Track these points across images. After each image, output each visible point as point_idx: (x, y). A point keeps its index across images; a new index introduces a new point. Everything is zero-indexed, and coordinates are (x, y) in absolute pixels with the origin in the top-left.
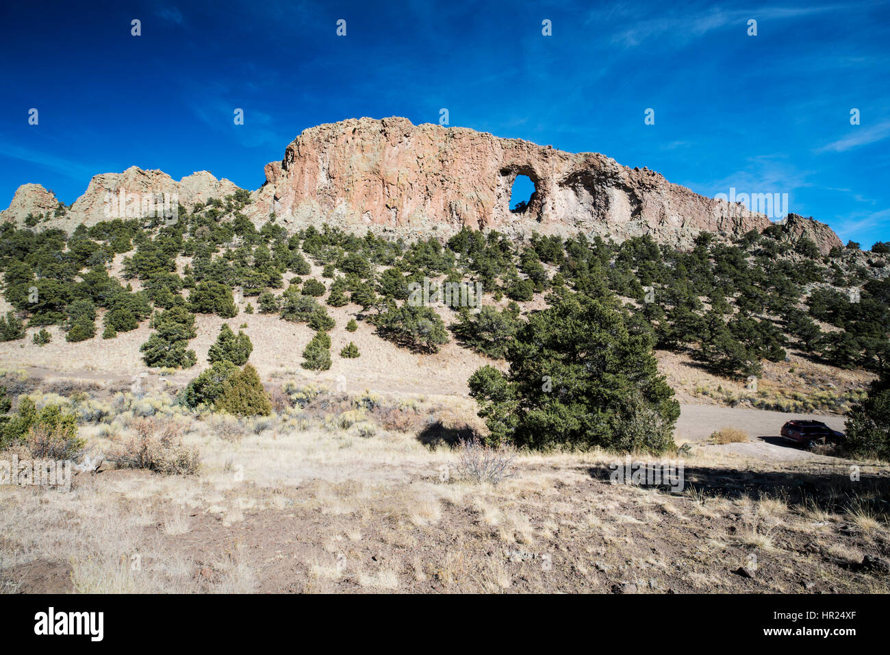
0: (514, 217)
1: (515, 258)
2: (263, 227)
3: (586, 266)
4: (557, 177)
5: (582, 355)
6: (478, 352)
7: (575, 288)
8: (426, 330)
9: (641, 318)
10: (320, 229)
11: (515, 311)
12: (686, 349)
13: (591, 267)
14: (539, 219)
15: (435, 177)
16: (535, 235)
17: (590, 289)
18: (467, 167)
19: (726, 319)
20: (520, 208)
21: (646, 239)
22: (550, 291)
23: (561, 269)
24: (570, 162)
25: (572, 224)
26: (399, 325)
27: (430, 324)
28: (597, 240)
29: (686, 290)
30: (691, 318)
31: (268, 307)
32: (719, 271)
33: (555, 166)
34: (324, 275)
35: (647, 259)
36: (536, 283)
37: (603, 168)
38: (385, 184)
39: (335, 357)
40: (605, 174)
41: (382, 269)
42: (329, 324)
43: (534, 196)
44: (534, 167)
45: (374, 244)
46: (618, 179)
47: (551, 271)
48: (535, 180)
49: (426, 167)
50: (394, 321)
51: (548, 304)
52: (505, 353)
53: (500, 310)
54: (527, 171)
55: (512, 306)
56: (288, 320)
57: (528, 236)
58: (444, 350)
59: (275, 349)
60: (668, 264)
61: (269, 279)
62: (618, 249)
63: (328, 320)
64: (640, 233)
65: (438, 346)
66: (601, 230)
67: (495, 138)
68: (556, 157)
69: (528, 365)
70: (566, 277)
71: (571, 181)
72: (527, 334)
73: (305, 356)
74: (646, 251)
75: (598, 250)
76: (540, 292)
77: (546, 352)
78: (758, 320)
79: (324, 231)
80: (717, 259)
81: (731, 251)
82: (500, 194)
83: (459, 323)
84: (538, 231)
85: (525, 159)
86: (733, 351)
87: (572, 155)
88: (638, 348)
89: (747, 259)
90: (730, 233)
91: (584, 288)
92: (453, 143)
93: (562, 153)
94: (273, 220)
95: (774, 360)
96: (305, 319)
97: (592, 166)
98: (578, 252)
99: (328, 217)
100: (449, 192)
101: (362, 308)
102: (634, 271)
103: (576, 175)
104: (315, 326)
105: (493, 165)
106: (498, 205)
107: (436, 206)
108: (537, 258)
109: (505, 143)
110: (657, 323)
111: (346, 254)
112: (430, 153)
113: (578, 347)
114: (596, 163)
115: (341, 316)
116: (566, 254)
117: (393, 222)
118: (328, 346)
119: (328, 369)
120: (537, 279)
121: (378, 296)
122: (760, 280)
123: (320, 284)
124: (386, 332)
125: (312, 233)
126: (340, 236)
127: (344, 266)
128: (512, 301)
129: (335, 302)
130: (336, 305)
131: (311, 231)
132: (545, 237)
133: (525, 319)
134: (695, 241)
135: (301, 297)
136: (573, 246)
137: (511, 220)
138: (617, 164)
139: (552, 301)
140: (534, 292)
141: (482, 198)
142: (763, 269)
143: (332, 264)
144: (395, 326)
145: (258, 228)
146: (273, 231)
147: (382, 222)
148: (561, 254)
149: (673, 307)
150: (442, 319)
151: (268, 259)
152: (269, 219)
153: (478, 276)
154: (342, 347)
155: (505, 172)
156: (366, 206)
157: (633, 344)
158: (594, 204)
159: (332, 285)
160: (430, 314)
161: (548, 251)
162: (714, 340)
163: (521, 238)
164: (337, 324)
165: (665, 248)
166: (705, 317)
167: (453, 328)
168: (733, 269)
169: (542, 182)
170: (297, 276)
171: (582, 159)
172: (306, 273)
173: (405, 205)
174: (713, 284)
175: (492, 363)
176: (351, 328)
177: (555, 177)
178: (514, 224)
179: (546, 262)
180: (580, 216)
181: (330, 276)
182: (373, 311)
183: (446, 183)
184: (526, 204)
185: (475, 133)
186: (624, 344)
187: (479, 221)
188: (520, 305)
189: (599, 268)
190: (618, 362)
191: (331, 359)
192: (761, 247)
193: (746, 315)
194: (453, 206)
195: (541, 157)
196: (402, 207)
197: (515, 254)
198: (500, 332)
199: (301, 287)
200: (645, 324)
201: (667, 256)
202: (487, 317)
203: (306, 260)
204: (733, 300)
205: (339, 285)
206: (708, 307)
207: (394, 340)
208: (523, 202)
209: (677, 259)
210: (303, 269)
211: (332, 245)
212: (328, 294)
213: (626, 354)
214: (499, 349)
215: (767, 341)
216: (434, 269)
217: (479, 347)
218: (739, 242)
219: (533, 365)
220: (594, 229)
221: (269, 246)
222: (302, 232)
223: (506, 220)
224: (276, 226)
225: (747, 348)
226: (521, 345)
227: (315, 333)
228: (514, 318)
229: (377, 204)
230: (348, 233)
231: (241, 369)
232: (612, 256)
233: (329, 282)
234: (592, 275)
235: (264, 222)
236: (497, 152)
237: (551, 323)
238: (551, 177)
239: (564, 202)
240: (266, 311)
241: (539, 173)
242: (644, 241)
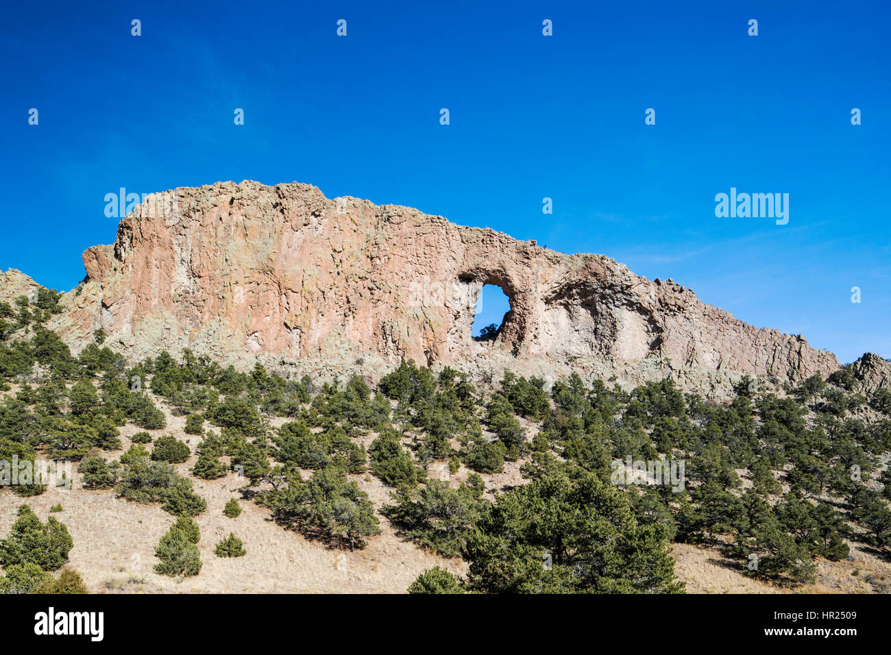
0: (478, 348)
1: (479, 409)
2: (84, 352)
3: (580, 423)
4: (543, 290)
5: (571, 552)
6: (424, 546)
7: (564, 455)
8: (345, 515)
9: (655, 499)
10: (178, 357)
11: (477, 487)
12: (715, 542)
13: (587, 425)
14: (515, 353)
15: (360, 282)
16: (509, 376)
17: (586, 457)
18: (410, 269)
19: (772, 500)
20: (490, 334)
21: (666, 386)
22: (528, 459)
23: (545, 427)
24: (562, 268)
25: (563, 360)
26: (307, 506)
27: (353, 507)
28: (598, 384)
29: (718, 459)
30: (724, 500)
31: (96, 479)
32: (765, 433)
33: (541, 272)
34: (188, 431)
35: (667, 414)
36: (509, 447)
37: (609, 278)
38: (283, 290)
39: (206, 555)
40: (611, 287)
41: (279, 422)
42: (197, 506)
43: (508, 317)
44: (509, 273)
45: (265, 384)
46: (630, 295)
47: (531, 430)
48: (510, 292)
49: (346, 265)
50: (299, 500)
51: (525, 477)
52: (461, 550)
53: (455, 486)
54: (498, 280)
55: (473, 480)
56: (130, 500)
57: (498, 378)
58: (373, 544)
59: (110, 544)
60: (695, 422)
61: (96, 435)
62: (625, 398)
63: (194, 499)
64: (658, 376)
65: (364, 539)
66: (604, 370)
67: (451, 225)
68: (542, 259)
69: (494, 565)
70: (552, 438)
71: (563, 295)
72: (494, 523)
73: (160, 554)
74: (666, 404)
75: (598, 400)
76: (514, 461)
77: (520, 547)
78: (815, 503)
79: (185, 362)
80: (763, 415)
81: (784, 405)
82: (459, 313)
83: (396, 505)
84: (513, 371)
85: (497, 260)
86: (778, 546)
87: (566, 257)
88: (650, 541)
89: (805, 417)
90: (783, 378)
91: (576, 456)
92: (388, 231)
93: (550, 253)
94: (100, 341)
95: (832, 558)
96: (157, 497)
97: (595, 275)
98: (570, 402)
99: (191, 340)
100: (382, 307)
101: (248, 482)
102: (649, 431)
103: (570, 287)
104: (173, 508)
105: (449, 266)
106: (454, 329)
107: (361, 328)
108: (510, 409)
109: (467, 234)
110: (678, 506)
111: (222, 398)
112: (352, 243)
113: (565, 541)
114: (600, 270)
115: (214, 493)
116: (553, 405)
117: (296, 351)
118: (195, 539)
119: (196, 574)
120: (510, 440)
121: (273, 464)
122: (820, 447)
123: (181, 445)
124: (284, 518)
125: (166, 363)
126: (212, 370)
127: (218, 416)
128: (473, 472)
129: (206, 472)
130: (207, 477)
131: (165, 360)
132: (522, 379)
133: (491, 498)
134: (735, 389)
135: (150, 463)
136: (563, 393)
137: (473, 351)
138: (630, 273)
139: (531, 474)
140: (506, 459)
141: (432, 317)
142: (825, 431)
143: (199, 413)
144: (300, 508)
145: (75, 353)
146: (100, 359)
147: (278, 350)
148: (546, 405)
149: (700, 484)
150: (370, 499)
151: (94, 403)
152: (92, 339)
153: (424, 435)
154: (217, 540)
155: (466, 278)
156: (253, 323)
157: (642, 537)
158: (595, 332)
159: (200, 446)
160: (352, 492)
161: (526, 400)
162: (754, 531)
163: (487, 379)
164: (210, 506)
165: (693, 398)
166: (743, 498)
167: (388, 512)
168: (785, 430)
169: (520, 297)
170: (143, 430)
171: (580, 263)
172: (160, 426)
173: (314, 325)
174: (757, 452)
175: (443, 564)
176: (232, 511)
177: (539, 289)
178: (477, 358)
179: (523, 417)
180: (574, 350)
181: (198, 432)
182: (264, 486)
183: (376, 292)
184: (497, 328)
185: (422, 217)
186: (630, 537)
187: (426, 352)
188: (485, 478)
189: (599, 426)
190: (621, 561)
191: (201, 558)
192: (824, 400)
193: (798, 496)
194: (388, 328)
195: (520, 257)
196: (309, 328)
197: (480, 403)
198: (454, 517)
199: (149, 448)
200: (662, 507)
201: (694, 411)
202: (437, 496)
203: (158, 406)
204: (783, 474)
205: (211, 445)
206: (748, 484)
207: (300, 530)
208: (492, 325)
209: (708, 415)
210: (152, 421)
211: (200, 383)
212: (194, 460)
213: (633, 550)
214: (453, 542)
215: (825, 532)
216: (357, 424)
217: (426, 540)
218: (795, 392)
219: (502, 567)
220: (594, 369)
221: (96, 383)
222: (149, 362)
223: (466, 353)
224: (106, 350)
225: (798, 541)
226: (486, 538)
227: (174, 519)
228: (476, 497)
229: (270, 322)
230: (224, 365)
231: (56, 576)
232: (618, 409)
233: (194, 441)
234: (589, 436)
235: (85, 344)
236: (454, 247)
237: (529, 506)
238: (534, 289)
239: (552, 327)
240: (90, 485)
241: (516, 283)
242: (663, 389)
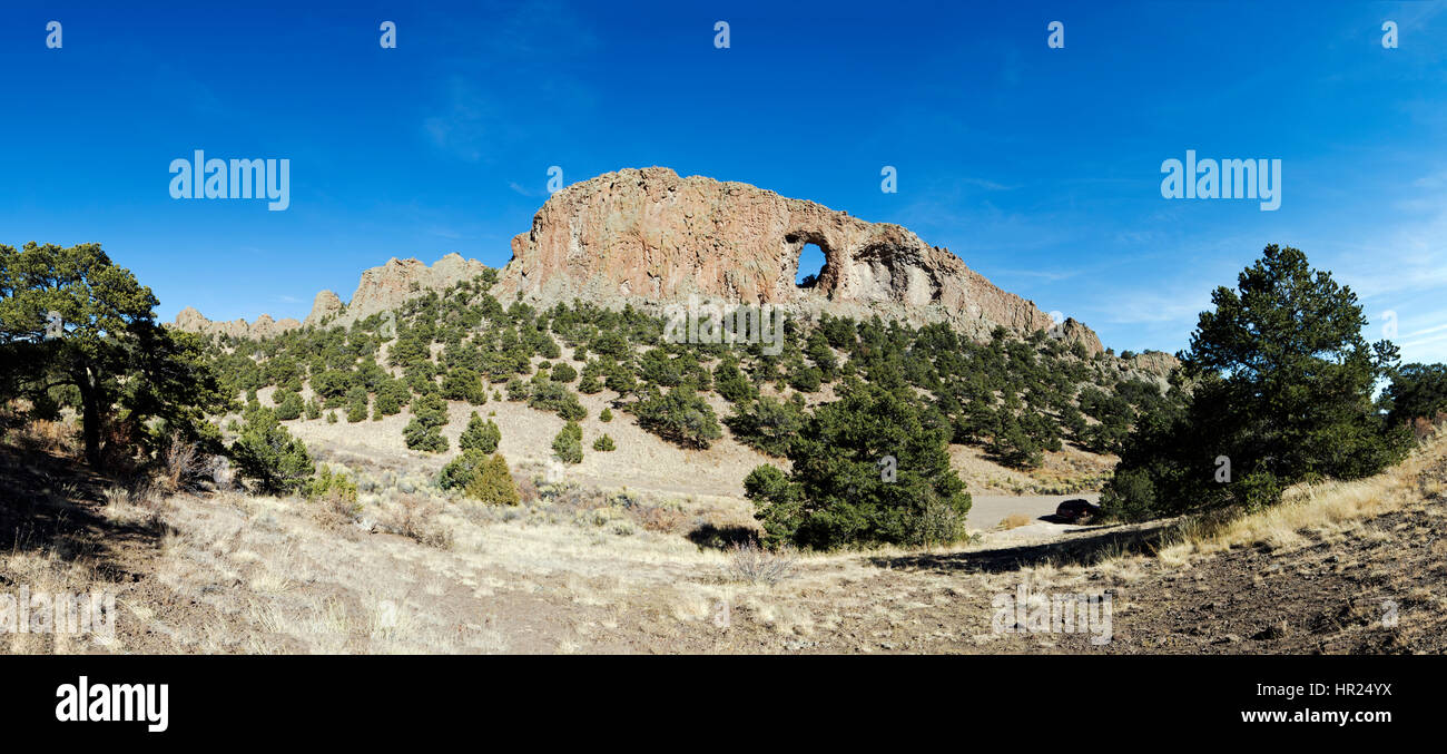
0: (801, 293)
1: (801, 341)
2: (511, 308)
3: (880, 354)
4: (852, 249)
5: (873, 452)
6: (757, 448)
7: (867, 378)
8: (694, 423)
9: (936, 411)
10: (570, 306)
11: (799, 403)
12: (980, 443)
13: (885, 355)
14: (830, 297)
15: (707, 241)
16: (825, 316)
17: (884, 380)
18: (746, 230)
19: (1017, 413)
20: (809, 283)
21: (944, 327)
22: (840, 381)
23: (853, 356)
24: (867, 233)
25: (867, 304)
26: (664, 415)
27: (700, 416)
28: (894, 323)
29: (982, 383)
30: (986, 412)
31: (516, 395)
32: (1012, 366)
33: (851, 235)
34: (576, 359)
35: (946, 348)
36: (824, 372)
37: (903, 243)
38: (646, 247)
39: (586, 449)
40: (904, 249)
41: (644, 349)
42: (581, 414)
43: (825, 269)
44: (825, 235)
45: (633, 320)
46: (919, 256)
47: (842, 358)
48: (826, 249)
49: (695, 227)
50: (658, 410)
51: (837, 395)
52: (786, 451)
53: (782, 402)
54: (818, 240)
55: (796, 397)
56: (536, 409)
57: (816, 317)
58: (715, 446)
59: (523, 438)
60: (966, 356)
61: (516, 364)
62: (914, 334)
63: (579, 409)
64: (939, 320)
65: (710, 442)
66: (898, 313)
67: (780, 198)
68: (852, 226)
69: (813, 463)
70: (858, 365)
71: (867, 254)
72: (813, 430)
73: (554, 447)
74: (945, 340)
75: (893, 335)
76: (828, 382)
77: (833, 450)
78: (1043, 415)
79: (575, 308)
80: (1009, 353)
81: (1023, 347)
82: (785, 265)
83: (735, 416)
84: (828, 311)
85: (816, 225)
86: (1021, 445)
87: (870, 225)
88: (932, 442)
89: (1035, 357)
90: (1022, 330)
91: (877, 379)
92: (729, 201)
93: (858, 221)
94: (520, 299)
95: (1053, 451)
96: (554, 407)
97: (892, 239)
98: (872, 336)
99: (580, 291)
100: (724, 259)
101: (618, 395)
102: (933, 360)
103: (873, 247)
104: (565, 415)
105: (777, 230)
106: (782, 278)
107: (708, 276)
108: (825, 342)
109: (792, 204)
110: (954, 417)
111: (600, 332)
112: (700, 211)
113: (868, 444)
114: (896, 236)
115: (594, 404)
116: (859, 339)
117: (657, 293)
118: (579, 437)
119: (579, 462)
120: (826, 366)
121: (639, 381)
122: (1044, 377)
123: (571, 369)
124: (647, 423)
125: (562, 310)
126: (593, 312)
127: (597, 347)
128: (796, 391)
129: (588, 388)
130: (588, 392)
131: (562, 308)
132: (835, 318)
133: (810, 412)
134: (992, 334)
135: (550, 383)
136: (866, 330)
137: (797, 296)
138: (918, 240)
139: (842, 393)
140: (822, 381)
141: (764, 268)
142: (1047, 367)
143: (584, 345)
144: (659, 416)
145: (505, 309)
146: (521, 311)
147: (643, 294)
148: (853, 339)
149: (969, 401)
150: (714, 411)
151: (516, 342)
152: (516, 297)
153: (758, 361)
154: (594, 439)
155: (791, 239)
156: (625, 273)
157: (926, 439)
158: (892, 283)
159: (584, 369)
160: (700, 405)
161: (839, 335)
162: (1006, 434)
163: (808, 318)
164: (590, 414)
165: (964, 338)
166: (998, 412)
167: (728, 421)
168: (1024, 365)
169: (834, 254)
170: (546, 360)
171: (881, 230)
172: (556, 356)
173: (670, 275)
174: (1007, 379)
175: (772, 462)
176: (605, 417)
177: (849, 249)
178: (800, 301)
179: (836, 348)
180: (875, 296)
181: (582, 359)
182: (631, 398)
183: (720, 248)
184: (816, 278)
185: (756, 191)
186: (917, 440)
187: (759, 296)
188: (805, 396)
189: (894, 356)
190: (911, 458)
191: (583, 451)
192: (1046, 346)
193: (1033, 410)
194: (729, 276)
195: (834, 223)
196: (667, 276)
197: (802, 336)
198: (781, 427)
199: (550, 372)
200: (942, 417)
201: (965, 348)
202: (768, 410)
203: (556, 341)
204: (1023, 395)
205: (592, 367)
206: (1001, 402)
207: (659, 433)
208: (812, 275)
209: (974, 351)
210: (552, 353)
211: (585, 322)
212: (579, 380)
213: (919, 449)
214: (780, 446)
215: (1048, 434)
216: (705, 352)
217: (758, 444)
218: (1029, 339)
219: (819, 464)
220: (890, 312)
221: (517, 328)
222: (551, 310)
223: (791, 297)
224: (524, 305)
225: (1032, 440)
226: (806, 442)
227: (565, 423)
228: (799, 411)
229: (637, 272)
230: (602, 308)
231: (491, 457)
232: (909, 343)
233: (579, 366)
234: (887, 363)
235: (511, 302)
236: (782, 214)
237: (840, 417)
238: (844, 248)
239: (858, 278)
240: (513, 399)
241: (831, 243)
242: (942, 329)
